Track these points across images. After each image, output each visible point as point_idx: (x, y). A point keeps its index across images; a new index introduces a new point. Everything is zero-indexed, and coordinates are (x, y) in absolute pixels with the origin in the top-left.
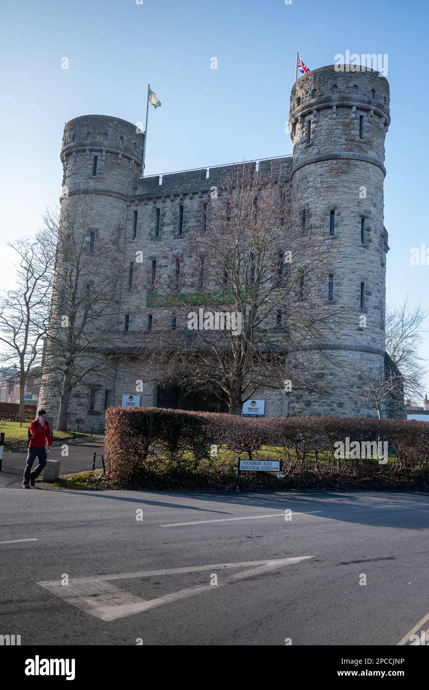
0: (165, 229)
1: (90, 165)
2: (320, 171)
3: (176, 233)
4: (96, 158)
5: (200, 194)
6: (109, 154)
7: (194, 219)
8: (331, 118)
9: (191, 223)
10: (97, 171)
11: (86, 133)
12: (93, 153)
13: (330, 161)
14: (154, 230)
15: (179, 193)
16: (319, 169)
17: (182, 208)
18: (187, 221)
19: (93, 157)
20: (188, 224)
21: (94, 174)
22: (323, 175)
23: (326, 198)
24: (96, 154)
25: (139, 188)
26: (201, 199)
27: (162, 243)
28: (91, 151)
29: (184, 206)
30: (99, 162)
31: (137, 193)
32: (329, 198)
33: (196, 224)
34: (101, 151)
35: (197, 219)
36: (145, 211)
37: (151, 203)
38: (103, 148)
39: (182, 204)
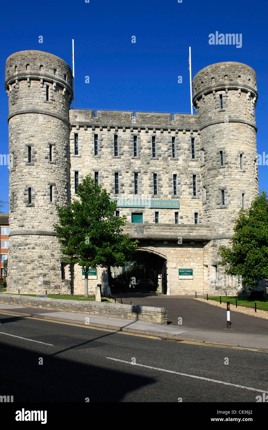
0: (103, 150)
1: (44, 91)
2: (231, 128)
3: (114, 154)
4: (48, 87)
5: (132, 129)
6: (57, 86)
7: (127, 147)
8: (236, 96)
9: (126, 148)
10: (50, 98)
11: (39, 65)
12: (45, 83)
13: (238, 123)
14: (94, 150)
15: (114, 126)
16: (231, 127)
17: (116, 137)
18: (122, 147)
19: (45, 86)
20: (122, 149)
21: (47, 99)
22: (234, 131)
23: (237, 146)
24: (48, 84)
25: (78, 117)
26: (132, 133)
27: (102, 160)
28: (44, 81)
29: (118, 136)
30: (50, 91)
31: (78, 120)
32: (238, 146)
33: (129, 149)
34: (52, 83)
35: (131, 146)
36: (85, 135)
37: (90, 129)
38: (54, 80)
39: (117, 134)
